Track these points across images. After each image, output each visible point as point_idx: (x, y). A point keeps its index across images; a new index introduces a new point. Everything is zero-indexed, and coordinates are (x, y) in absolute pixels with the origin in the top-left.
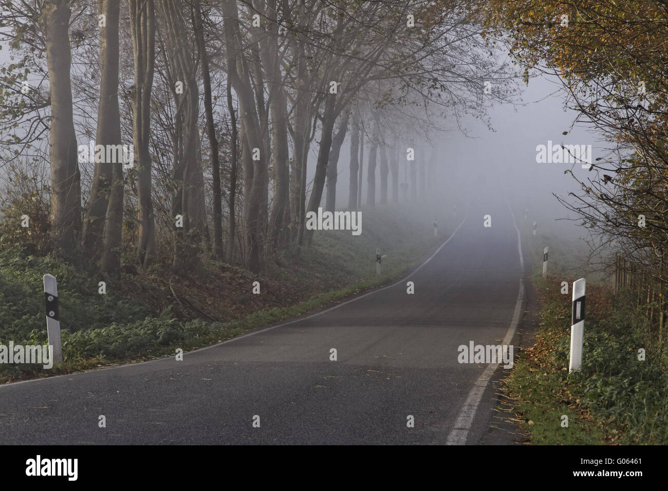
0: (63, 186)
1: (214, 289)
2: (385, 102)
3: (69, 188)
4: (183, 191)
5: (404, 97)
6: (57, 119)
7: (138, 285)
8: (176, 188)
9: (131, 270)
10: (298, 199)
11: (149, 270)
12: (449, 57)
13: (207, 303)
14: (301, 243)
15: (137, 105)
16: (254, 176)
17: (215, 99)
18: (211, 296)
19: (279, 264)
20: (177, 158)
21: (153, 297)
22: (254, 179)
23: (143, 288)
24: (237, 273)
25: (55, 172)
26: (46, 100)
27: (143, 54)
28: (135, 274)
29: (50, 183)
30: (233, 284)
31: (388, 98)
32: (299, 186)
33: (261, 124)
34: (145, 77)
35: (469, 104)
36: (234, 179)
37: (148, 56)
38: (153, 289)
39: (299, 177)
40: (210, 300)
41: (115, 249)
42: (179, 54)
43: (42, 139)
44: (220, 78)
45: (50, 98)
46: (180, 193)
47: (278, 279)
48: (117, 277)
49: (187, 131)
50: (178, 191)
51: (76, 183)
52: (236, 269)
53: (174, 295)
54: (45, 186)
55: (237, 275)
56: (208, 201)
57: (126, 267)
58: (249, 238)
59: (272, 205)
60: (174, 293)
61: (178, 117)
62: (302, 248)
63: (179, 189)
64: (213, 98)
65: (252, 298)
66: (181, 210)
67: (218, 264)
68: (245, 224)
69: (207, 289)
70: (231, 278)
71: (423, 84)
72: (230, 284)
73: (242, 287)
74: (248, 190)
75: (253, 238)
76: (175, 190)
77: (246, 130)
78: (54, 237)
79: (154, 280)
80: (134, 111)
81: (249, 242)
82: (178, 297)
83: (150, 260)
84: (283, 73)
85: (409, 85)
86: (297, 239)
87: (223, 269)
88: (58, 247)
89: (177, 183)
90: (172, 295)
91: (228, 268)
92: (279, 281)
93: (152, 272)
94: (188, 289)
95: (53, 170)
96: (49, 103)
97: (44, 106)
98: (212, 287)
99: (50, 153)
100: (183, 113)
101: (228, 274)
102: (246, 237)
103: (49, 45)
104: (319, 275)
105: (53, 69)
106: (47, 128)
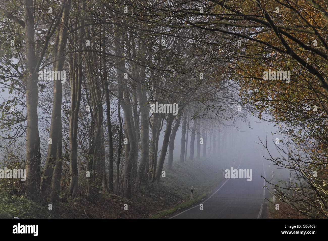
0: (31, 161)
1: (107, 208)
2: (195, 117)
3: (35, 162)
4: (93, 159)
5: (205, 114)
6: (30, 128)
7: (68, 209)
8: (90, 158)
9: (64, 200)
10: (153, 160)
11: (74, 200)
12: (230, 92)
13: (103, 216)
14: (153, 181)
15: (71, 118)
16: (130, 150)
17: (112, 113)
18: (105, 212)
19: (142, 193)
20: (90, 143)
21: (75, 215)
22: (130, 152)
23: (70, 211)
24: (119, 199)
25: (28, 154)
26: (25, 118)
27: (75, 93)
28: (67, 202)
29: (25, 158)
30: (117, 205)
31: (197, 114)
32: (154, 153)
33: (135, 124)
34: (76, 104)
35: (240, 114)
36: (120, 152)
37: (78, 94)
38: (75, 210)
39: (154, 148)
40: (104, 214)
41: (56, 191)
42: (93, 92)
43: (22, 137)
44: (114, 101)
45: (27, 117)
46: (91, 161)
47: (140, 202)
48: (57, 205)
49: (96, 130)
50: (90, 160)
51: (38, 159)
52: (119, 197)
53: (86, 214)
54: (22, 161)
55: (119, 200)
56: (107, 162)
57: (62, 199)
58: (126, 181)
59: (139, 163)
60: (85, 212)
61: (92, 123)
62: (154, 184)
63: (91, 158)
64: (111, 112)
65: (126, 213)
66: (92, 169)
67: (110, 195)
68: (125, 174)
69: (103, 208)
70: (116, 202)
71: (215, 108)
72: (115, 205)
73: (122, 207)
74: (127, 157)
75: (128, 181)
76: (89, 159)
77: (127, 127)
78: (26, 186)
79: (76, 206)
80: (70, 120)
81: (126, 183)
82: (88, 215)
83: (75, 195)
84: (148, 97)
85: (208, 109)
86: (152, 180)
87: (112, 197)
88: (28, 191)
89: (90, 155)
90: (84, 213)
91: (115, 197)
92: (141, 203)
93: (75, 201)
94: (94, 208)
95: (27, 152)
96: (26, 119)
97: (24, 120)
98: (106, 207)
99: (26, 144)
100: (94, 121)
101: (114, 200)
102: (125, 181)
103: (28, 92)
104: (162, 198)
105: (29, 103)
106: (25, 131)
